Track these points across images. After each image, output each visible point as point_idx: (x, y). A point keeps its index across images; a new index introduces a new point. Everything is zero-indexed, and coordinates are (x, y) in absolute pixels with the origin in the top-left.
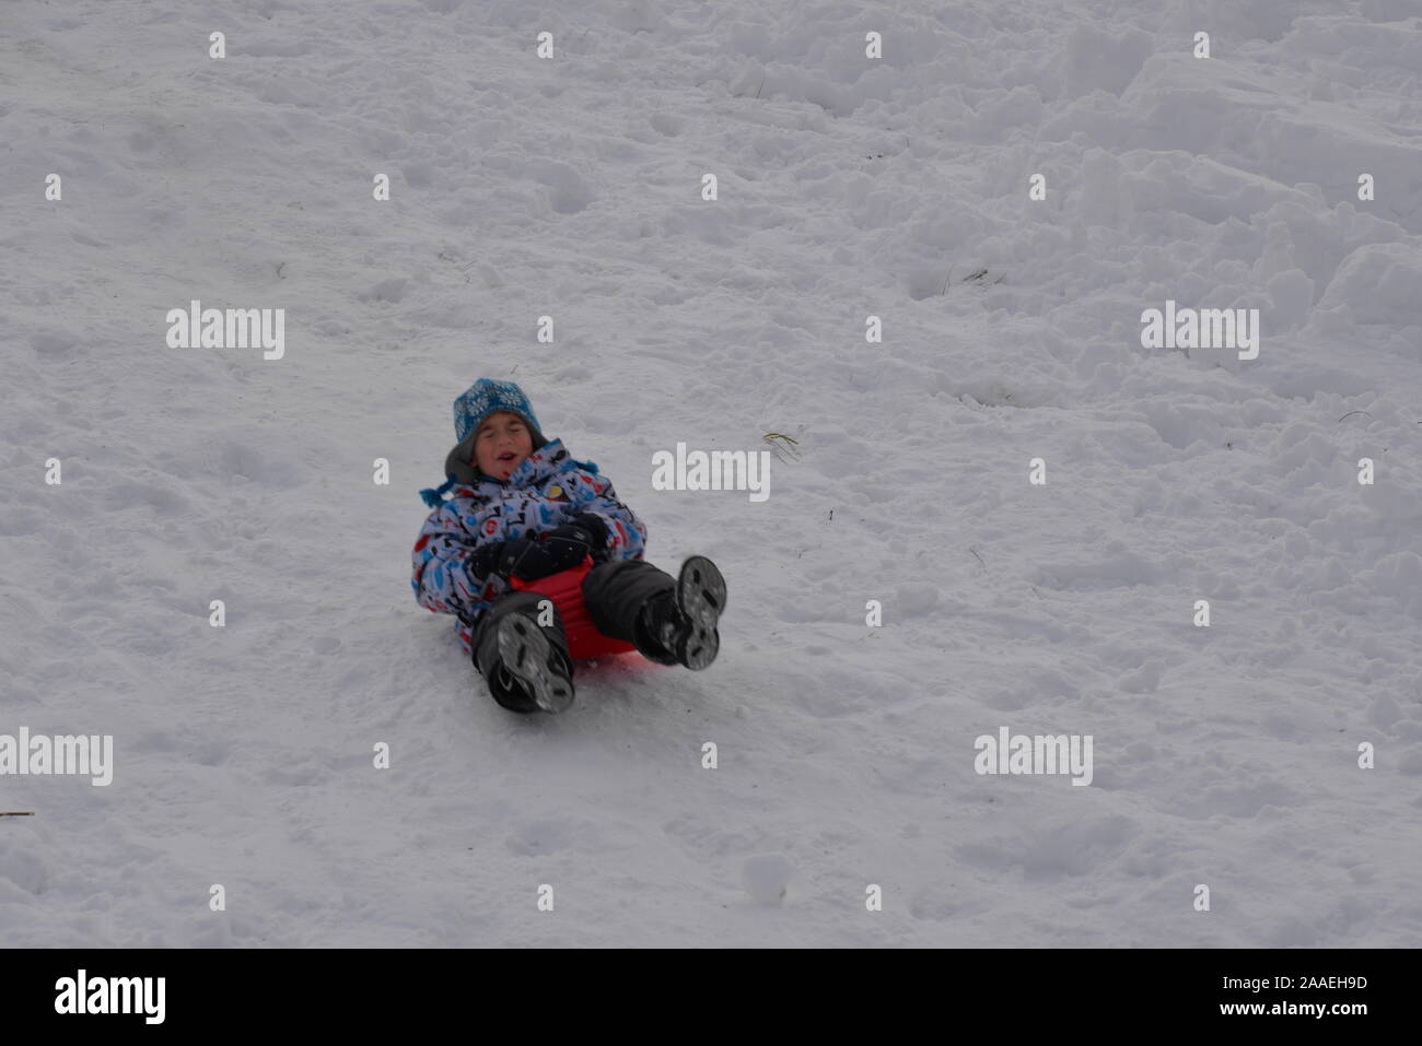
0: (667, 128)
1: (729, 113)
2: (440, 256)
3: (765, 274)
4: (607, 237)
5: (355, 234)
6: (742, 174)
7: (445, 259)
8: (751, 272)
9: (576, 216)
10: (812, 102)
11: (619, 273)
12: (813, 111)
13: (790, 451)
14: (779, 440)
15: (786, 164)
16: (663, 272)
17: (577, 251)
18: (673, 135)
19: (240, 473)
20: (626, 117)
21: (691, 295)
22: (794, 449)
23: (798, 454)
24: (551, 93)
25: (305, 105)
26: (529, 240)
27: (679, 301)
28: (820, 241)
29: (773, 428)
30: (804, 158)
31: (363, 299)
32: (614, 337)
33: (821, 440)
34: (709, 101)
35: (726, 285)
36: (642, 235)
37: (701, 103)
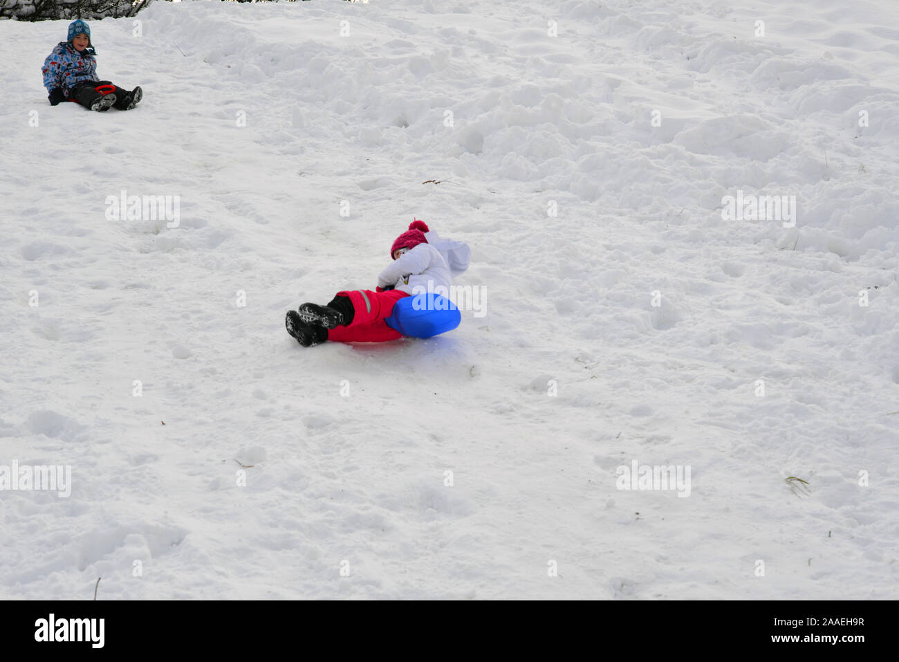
0: (733, 272)
1: (775, 260)
2: (577, 359)
3: (794, 368)
4: (688, 345)
5: (522, 346)
6: (781, 301)
7: (580, 361)
8: (784, 367)
9: (669, 331)
10: (832, 252)
11: (695, 369)
12: (831, 258)
13: (804, 490)
14: (796, 482)
15: (812, 294)
16: (725, 367)
17: (667, 355)
18: (737, 275)
19: (432, 507)
20: (705, 265)
21: (742, 383)
22: (806, 488)
23: (809, 491)
24: (657, 250)
25: (495, 263)
26: (637, 348)
27: (734, 387)
28: (832, 344)
29: (793, 474)
30: (824, 289)
31: (524, 389)
32: (687, 412)
33: (825, 481)
34: (761, 254)
35: (766, 375)
36: (712, 343)
37: (756, 255)
